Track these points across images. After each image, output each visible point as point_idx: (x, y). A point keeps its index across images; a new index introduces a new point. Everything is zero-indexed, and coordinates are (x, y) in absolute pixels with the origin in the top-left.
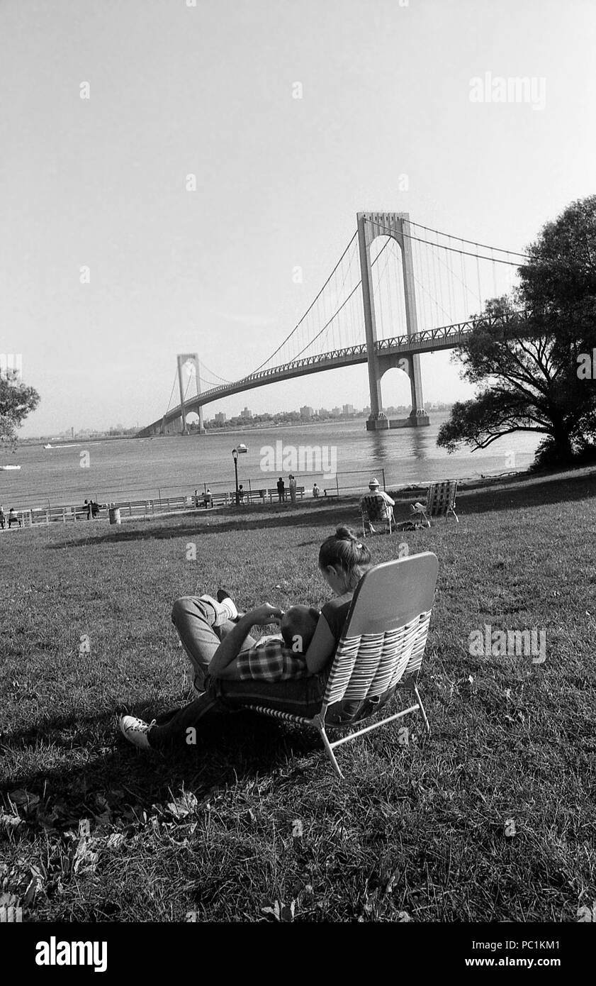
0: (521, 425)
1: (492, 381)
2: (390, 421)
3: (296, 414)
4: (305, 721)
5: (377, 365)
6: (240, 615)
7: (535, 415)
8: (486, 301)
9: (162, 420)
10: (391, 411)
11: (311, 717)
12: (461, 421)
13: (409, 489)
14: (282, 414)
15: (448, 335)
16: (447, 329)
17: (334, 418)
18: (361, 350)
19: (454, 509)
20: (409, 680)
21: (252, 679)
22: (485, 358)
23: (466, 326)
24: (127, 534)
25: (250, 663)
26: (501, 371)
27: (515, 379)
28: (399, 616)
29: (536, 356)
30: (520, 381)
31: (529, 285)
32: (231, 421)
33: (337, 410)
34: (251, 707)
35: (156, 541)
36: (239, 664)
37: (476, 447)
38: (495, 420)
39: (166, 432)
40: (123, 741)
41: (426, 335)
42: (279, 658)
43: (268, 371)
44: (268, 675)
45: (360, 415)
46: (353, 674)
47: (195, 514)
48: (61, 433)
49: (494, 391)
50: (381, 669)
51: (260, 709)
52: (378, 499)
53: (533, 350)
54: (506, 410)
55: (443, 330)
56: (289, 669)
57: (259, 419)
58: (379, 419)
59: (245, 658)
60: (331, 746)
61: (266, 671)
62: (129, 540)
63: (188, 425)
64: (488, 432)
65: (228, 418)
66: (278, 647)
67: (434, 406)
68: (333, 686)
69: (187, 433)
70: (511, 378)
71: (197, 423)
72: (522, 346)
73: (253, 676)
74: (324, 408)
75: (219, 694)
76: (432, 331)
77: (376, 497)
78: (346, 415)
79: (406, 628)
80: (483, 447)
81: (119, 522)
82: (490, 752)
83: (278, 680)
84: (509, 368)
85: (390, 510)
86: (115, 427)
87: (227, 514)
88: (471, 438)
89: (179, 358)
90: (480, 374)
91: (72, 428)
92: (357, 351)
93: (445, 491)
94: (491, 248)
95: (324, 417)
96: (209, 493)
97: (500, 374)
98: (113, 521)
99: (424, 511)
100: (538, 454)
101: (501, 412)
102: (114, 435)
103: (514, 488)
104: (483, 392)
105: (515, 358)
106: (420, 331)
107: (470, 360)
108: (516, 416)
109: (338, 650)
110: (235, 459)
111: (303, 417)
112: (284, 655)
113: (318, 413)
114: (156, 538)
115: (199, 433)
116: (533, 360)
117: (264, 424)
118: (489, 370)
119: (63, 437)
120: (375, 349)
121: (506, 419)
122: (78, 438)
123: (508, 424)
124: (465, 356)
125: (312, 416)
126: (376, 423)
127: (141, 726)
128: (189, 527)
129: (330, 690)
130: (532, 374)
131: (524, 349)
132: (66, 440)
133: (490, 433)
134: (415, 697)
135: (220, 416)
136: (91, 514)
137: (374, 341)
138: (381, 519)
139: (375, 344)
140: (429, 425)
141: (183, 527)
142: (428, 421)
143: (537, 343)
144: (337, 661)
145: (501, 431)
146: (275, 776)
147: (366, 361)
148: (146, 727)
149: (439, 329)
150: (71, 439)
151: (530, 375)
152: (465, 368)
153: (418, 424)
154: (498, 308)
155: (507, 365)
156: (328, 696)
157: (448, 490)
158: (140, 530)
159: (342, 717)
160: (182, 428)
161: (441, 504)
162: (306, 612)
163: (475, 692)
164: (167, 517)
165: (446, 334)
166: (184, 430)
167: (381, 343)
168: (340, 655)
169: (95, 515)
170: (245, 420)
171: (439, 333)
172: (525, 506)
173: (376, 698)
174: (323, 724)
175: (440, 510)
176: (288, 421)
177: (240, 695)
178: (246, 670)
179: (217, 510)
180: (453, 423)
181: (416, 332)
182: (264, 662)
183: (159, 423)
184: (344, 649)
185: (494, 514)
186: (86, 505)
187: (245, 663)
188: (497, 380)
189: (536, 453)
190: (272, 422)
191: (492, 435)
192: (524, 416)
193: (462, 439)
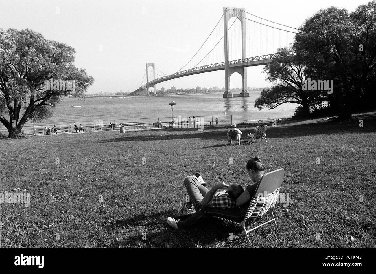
0: (289, 100)
1: (278, 82)
2: (233, 94)
3: (194, 89)
4: (237, 223)
5: (229, 70)
6: (205, 182)
7: (295, 96)
8: (278, 49)
9: (139, 89)
10: (233, 90)
11: (240, 222)
12: (265, 98)
13: (241, 124)
14: (188, 89)
15: (259, 60)
16: (259, 57)
17: (210, 92)
18: (222, 65)
19: (265, 137)
20: (271, 210)
21: (217, 207)
22: (276, 72)
23: (267, 56)
24: (129, 138)
25: (217, 202)
26: (282, 78)
27: (288, 81)
28: (271, 190)
29: (297, 72)
30: (290, 82)
31: (298, 43)
32: (167, 91)
33: (211, 88)
34: (216, 217)
35: (143, 142)
36: (212, 202)
37: (270, 108)
38: (279, 98)
39: (140, 94)
40: (168, 225)
41: (250, 60)
42: (227, 201)
43: (183, 71)
44: (223, 206)
45: (220, 91)
46: (255, 209)
47: (155, 130)
48: (97, 93)
49: (279, 86)
50: (264, 207)
51: (220, 218)
52: (236, 131)
53: (296, 70)
54: (283, 94)
55: (257, 58)
56: (231, 205)
57: (179, 91)
58: (228, 93)
59: (215, 200)
60: (247, 232)
61: (223, 205)
62: (130, 140)
63: (149, 92)
64: (276, 102)
65: (166, 90)
66: (226, 197)
67: (251, 89)
68: (249, 212)
69: (149, 95)
70: (286, 81)
71: (153, 91)
72: (292, 68)
73: (218, 206)
74: (206, 88)
75: (205, 212)
76: (252, 58)
77: (235, 131)
78: (215, 91)
79: (273, 194)
80: (273, 109)
81: (124, 132)
82: (301, 237)
83: (226, 208)
84: (286, 77)
85: (240, 135)
86: (119, 92)
87: (168, 131)
88: (268, 104)
89: (147, 64)
90: (273, 79)
91: (102, 91)
92: (221, 65)
93: (262, 129)
94: (279, 24)
95: (205, 91)
96: (160, 122)
97: (282, 79)
98: (122, 132)
99: (253, 137)
100: (296, 112)
101: (281, 95)
102: (119, 95)
103: (286, 126)
104: (275, 86)
105: (288, 73)
106: (247, 57)
107: (270, 73)
108: (287, 96)
109: (252, 201)
110: (172, 109)
111: (197, 91)
112: (229, 200)
113: (203, 89)
114: (142, 141)
115: (154, 95)
116: (296, 74)
117: (180, 93)
118: (277, 77)
119: (98, 95)
120: (228, 64)
121: (283, 97)
122: (104, 95)
123: (284, 100)
124: (268, 71)
125: (201, 91)
126: (227, 95)
127: (174, 221)
128: (154, 136)
129: (248, 214)
130: (295, 80)
131: (293, 69)
132: (99, 96)
133: (276, 103)
134: (272, 216)
135: (163, 89)
136: (112, 128)
137: (228, 61)
138: (236, 139)
139: (228, 62)
140: (249, 96)
141: (151, 136)
142: (249, 95)
143: (298, 67)
144: (251, 204)
145: (281, 102)
146: (226, 241)
147: (224, 69)
148: (176, 221)
149: (255, 57)
150: (102, 95)
151: (294, 80)
152: (268, 76)
153: (245, 96)
154: (283, 52)
155: (285, 76)
156: (247, 216)
157: (263, 129)
158: (134, 136)
159: (249, 222)
160: (147, 93)
161: (260, 134)
162: (237, 186)
163: (290, 215)
164: (143, 131)
165: (258, 59)
166: (148, 94)
167: (231, 62)
168: (252, 202)
169: (114, 129)
170: (172, 91)
171: (255, 59)
172: (293, 137)
173: (260, 217)
174: (244, 225)
175: (260, 136)
176: (191, 92)
177: (212, 213)
178: (215, 204)
179: (164, 129)
180: (261, 98)
181: (245, 58)
182: (221, 202)
183: (137, 91)
184: (254, 201)
185: (281, 139)
186: (110, 124)
187: (214, 202)
188: (281, 81)
189: (295, 112)
190: (184, 92)
191: (277, 104)
192: (291, 97)
193: (265, 105)
